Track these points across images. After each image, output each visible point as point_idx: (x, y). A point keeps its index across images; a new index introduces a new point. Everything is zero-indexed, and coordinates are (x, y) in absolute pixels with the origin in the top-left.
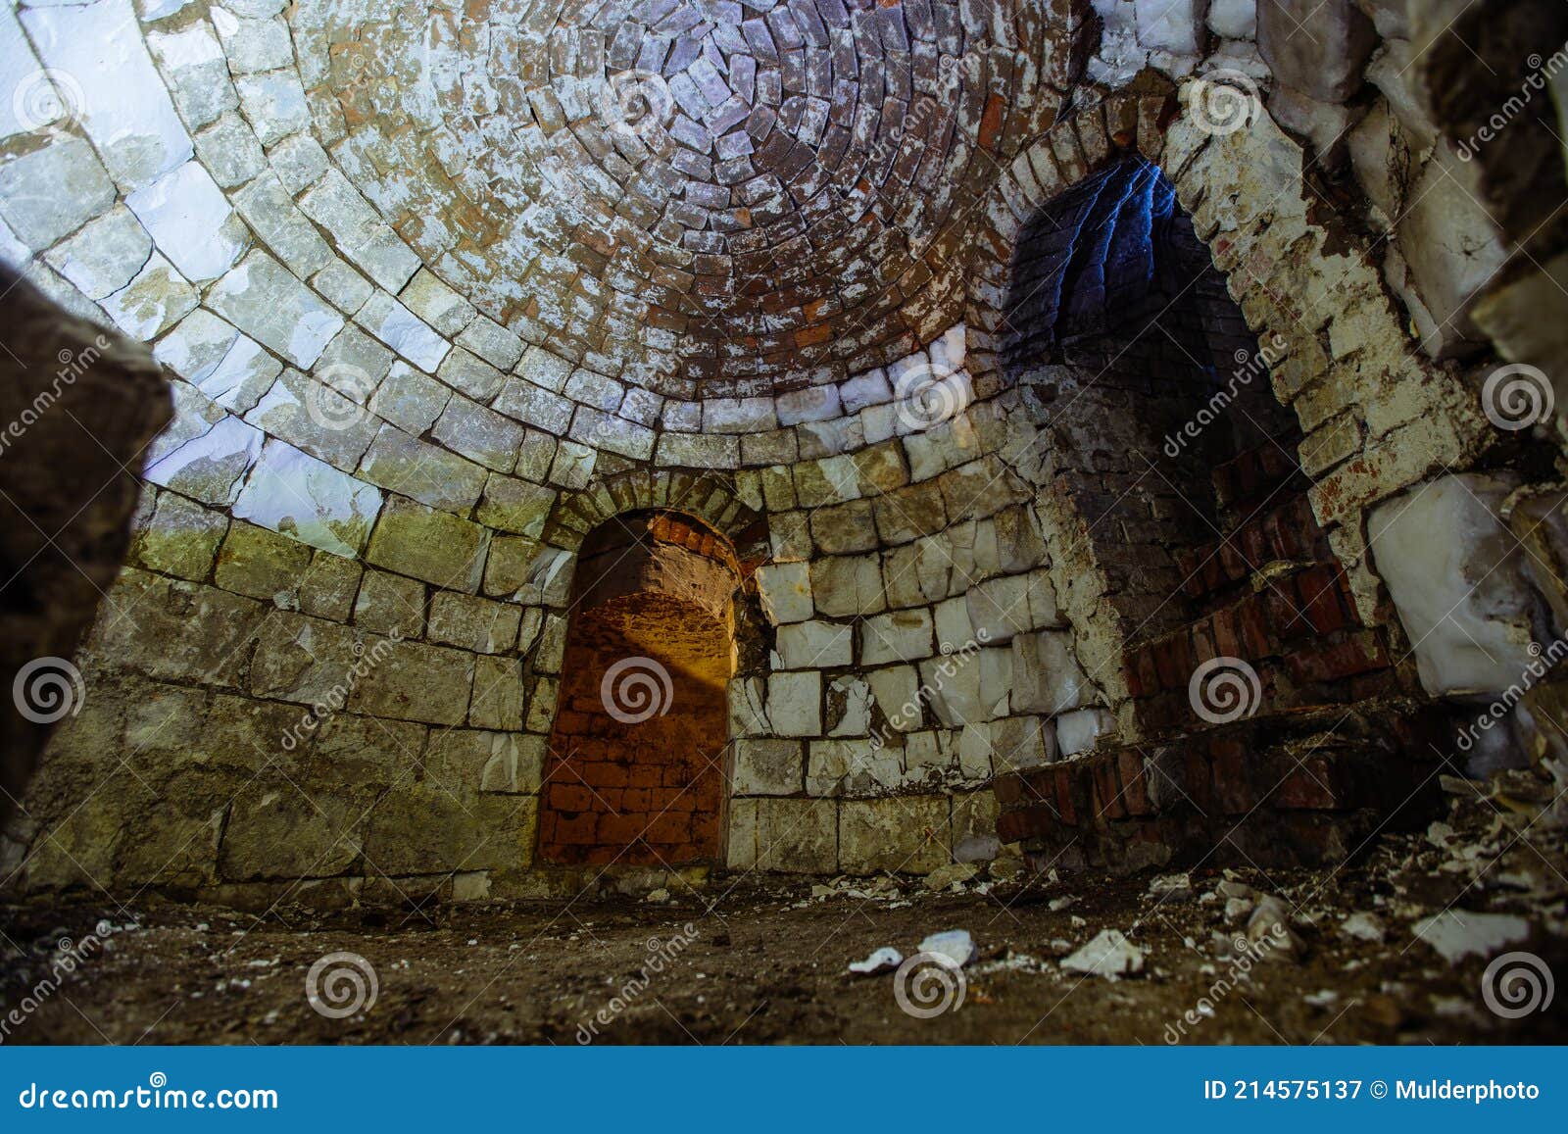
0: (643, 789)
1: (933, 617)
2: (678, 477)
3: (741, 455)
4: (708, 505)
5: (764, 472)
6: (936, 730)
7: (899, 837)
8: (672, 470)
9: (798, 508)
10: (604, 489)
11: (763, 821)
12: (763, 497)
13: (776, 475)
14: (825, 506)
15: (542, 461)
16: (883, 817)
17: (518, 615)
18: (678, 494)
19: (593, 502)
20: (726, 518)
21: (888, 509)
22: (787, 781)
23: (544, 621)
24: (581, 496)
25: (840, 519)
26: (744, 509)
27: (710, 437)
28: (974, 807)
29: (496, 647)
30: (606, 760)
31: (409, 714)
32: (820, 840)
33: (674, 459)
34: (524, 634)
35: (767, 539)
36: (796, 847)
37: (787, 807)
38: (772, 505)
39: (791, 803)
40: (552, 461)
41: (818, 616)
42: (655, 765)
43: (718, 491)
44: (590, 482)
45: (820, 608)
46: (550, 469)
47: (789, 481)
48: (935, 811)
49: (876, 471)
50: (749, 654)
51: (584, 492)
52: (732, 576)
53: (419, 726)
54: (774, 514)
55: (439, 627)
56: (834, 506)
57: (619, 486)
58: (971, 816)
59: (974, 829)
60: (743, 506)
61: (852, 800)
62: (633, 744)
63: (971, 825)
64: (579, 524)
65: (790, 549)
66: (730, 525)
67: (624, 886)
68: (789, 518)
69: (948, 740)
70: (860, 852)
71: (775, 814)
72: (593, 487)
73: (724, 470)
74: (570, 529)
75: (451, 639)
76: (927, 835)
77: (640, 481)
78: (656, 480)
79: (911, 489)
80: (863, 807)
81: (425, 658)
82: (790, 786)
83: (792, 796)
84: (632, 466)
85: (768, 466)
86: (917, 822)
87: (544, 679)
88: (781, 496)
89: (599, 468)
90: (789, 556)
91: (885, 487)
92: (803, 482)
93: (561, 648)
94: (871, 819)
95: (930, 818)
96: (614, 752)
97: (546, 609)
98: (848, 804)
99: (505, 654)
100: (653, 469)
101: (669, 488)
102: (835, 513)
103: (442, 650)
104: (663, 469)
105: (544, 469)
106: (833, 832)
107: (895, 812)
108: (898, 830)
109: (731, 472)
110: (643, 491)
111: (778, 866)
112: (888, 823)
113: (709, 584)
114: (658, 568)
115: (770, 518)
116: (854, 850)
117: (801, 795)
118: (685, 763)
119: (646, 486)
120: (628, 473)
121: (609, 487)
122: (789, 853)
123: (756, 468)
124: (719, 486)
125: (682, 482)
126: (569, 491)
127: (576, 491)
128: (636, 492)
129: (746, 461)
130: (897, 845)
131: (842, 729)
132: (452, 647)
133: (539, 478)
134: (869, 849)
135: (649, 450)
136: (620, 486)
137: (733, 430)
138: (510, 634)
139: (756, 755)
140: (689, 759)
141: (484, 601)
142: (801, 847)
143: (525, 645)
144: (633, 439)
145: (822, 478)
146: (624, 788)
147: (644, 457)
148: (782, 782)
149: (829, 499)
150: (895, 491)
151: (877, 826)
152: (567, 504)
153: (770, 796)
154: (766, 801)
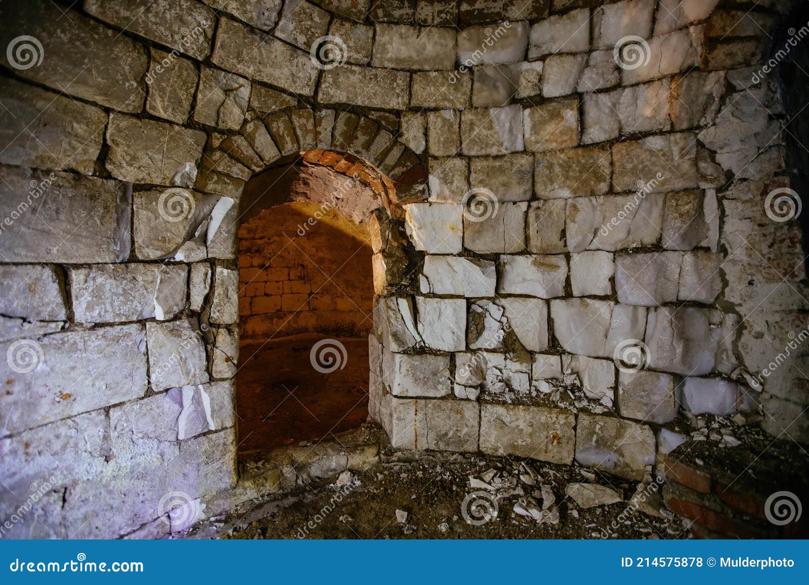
0: (277, 282)
1: (568, 264)
2: (343, 115)
3: (410, 95)
4: (373, 147)
5: (432, 117)
6: (560, 355)
7: (531, 435)
8: (338, 108)
9: (460, 155)
10: (263, 130)
11: (420, 415)
12: (427, 141)
13: (444, 120)
14: (487, 157)
15: (182, 95)
16: (517, 420)
17: (184, 274)
18: (343, 134)
19: (251, 145)
20: (391, 160)
21: (550, 166)
22: (440, 387)
23: (213, 274)
24: (235, 138)
25: (501, 170)
26: (407, 152)
27: (380, 72)
28: (598, 427)
29: (166, 313)
30: (252, 266)
31: (77, 408)
32: (465, 430)
33: (340, 96)
34: (194, 292)
35: (426, 181)
36: (446, 434)
37: (439, 406)
38: (434, 150)
39: (443, 404)
40: (195, 97)
41: (466, 253)
42: (283, 267)
43: (383, 133)
44: (245, 122)
45: (469, 246)
46: (193, 106)
47: (456, 127)
48: (562, 422)
49: (551, 128)
50: (395, 270)
51: (240, 133)
52: (375, 196)
53: (93, 414)
54: (436, 158)
55: (90, 307)
56: (496, 157)
57: (279, 126)
58: (595, 432)
59: (597, 442)
60: (407, 149)
61: (491, 403)
62: (269, 256)
63: (594, 439)
64: (237, 170)
65: (447, 192)
66: (393, 168)
67: (315, 471)
68: (450, 163)
69: (569, 361)
70: (497, 441)
71: (430, 411)
72: (250, 127)
73: (391, 111)
74: (228, 176)
75: (109, 318)
76: (554, 437)
77: (303, 121)
78: (321, 119)
79: (580, 151)
80: (501, 410)
81: (81, 346)
82: (442, 391)
83: (443, 398)
84: (294, 103)
85: (436, 110)
86: (546, 426)
87: (222, 331)
88: (445, 142)
89: (255, 104)
90: (445, 198)
91: (554, 145)
92: (471, 129)
93: (235, 297)
94: (507, 420)
95: (557, 426)
96: (256, 261)
97: (212, 263)
98: (489, 406)
99: (176, 317)
100: (316, 107)
101: (334, 129)
102: (497, 163)
103: (101, 331)
104: (327, 106)
105: (186, 105)
106: (476, 424)
107: (528, 417)
108: (530, 430)
109: (398, 113)
110: (307, 132)
111: (433, 447)
112: (522, 425)
113: (351, 199)
114: (306, 184)
115: (431, 162)
116: (492, 439)
117: (451, 396)
118: (303, 266)
119: (310, 126)
120: (288, 111)
121: (268, 128)
122: (442, 437)
123: (425, 111)
124: (385, 128)
125: (348, 122)
126: (221, 132)
127: (231, 132)
128: (299, 133)
129: (414, 103)
130: (529, 441)
131: (480, 343)
132: (111, 325)
133: (180, 118)
134: (505, 440)
135: (312, 83)
136: (281, 125)
137: (406, 66)
138: (179, 297)
139: (413, 367)
140: (305, 264)
141: (141, 266)
142: (451, 434)
143: (197, 303)
144: (294, 69)
145: (491, 128)
146: (266, 282)
147: (307, 92)
148: (436, 388)
149: (494, 151)
150: (562, 151)
151: (513, 425)
152: (221, 148)
153: (425, 398)
154: (423, 401)
